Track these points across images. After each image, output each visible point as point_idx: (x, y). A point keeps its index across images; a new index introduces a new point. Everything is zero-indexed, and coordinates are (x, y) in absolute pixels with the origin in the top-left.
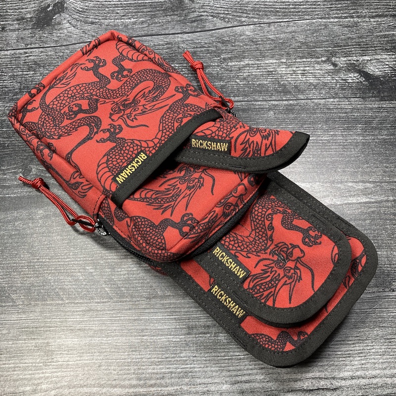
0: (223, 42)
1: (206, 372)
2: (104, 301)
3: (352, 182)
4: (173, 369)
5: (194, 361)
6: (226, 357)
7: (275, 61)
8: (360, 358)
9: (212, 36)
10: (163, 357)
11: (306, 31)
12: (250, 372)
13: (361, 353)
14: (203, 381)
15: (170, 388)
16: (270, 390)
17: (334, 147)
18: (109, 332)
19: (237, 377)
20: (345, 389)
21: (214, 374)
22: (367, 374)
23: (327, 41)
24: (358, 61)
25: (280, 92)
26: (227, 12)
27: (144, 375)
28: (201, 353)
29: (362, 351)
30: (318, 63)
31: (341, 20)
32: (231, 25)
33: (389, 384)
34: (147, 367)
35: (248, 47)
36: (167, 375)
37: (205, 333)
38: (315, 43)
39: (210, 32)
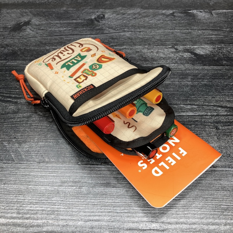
0: (113, 39)
1: (68, 211)
2: (9, 162)
3: (184, 105)
4: (45, 208)
5: (61, 203)
6: (84, 203)
7: (141, 47)
8: (183, 210)
9: (107, 36)
10: (40, 200)
11: (161, 35)
12: (100, 214)
13: (185, 206)
14: (64, 217)
15: (39, 221)
16: (113, 227)
17: (173, 87)
18: (7, 181)
19: (90, 217)
20: (171, 231)
21: (74, 213)
22: (188, 221)
23: (173, 39)
24: (190, 48)
25: (143, 60)
26: (117, 27)
27: (23, 211)
28: (67, 199)
29: (185, 205)
30: (167, 48)
31: (182, 31)
32: (118, 32)
33: (205, 230)
34: (27, 205)
35: (127, 41)
36: (39, 212)
37: (72, 186)
38: (166, 40)
39: (106, 35)
